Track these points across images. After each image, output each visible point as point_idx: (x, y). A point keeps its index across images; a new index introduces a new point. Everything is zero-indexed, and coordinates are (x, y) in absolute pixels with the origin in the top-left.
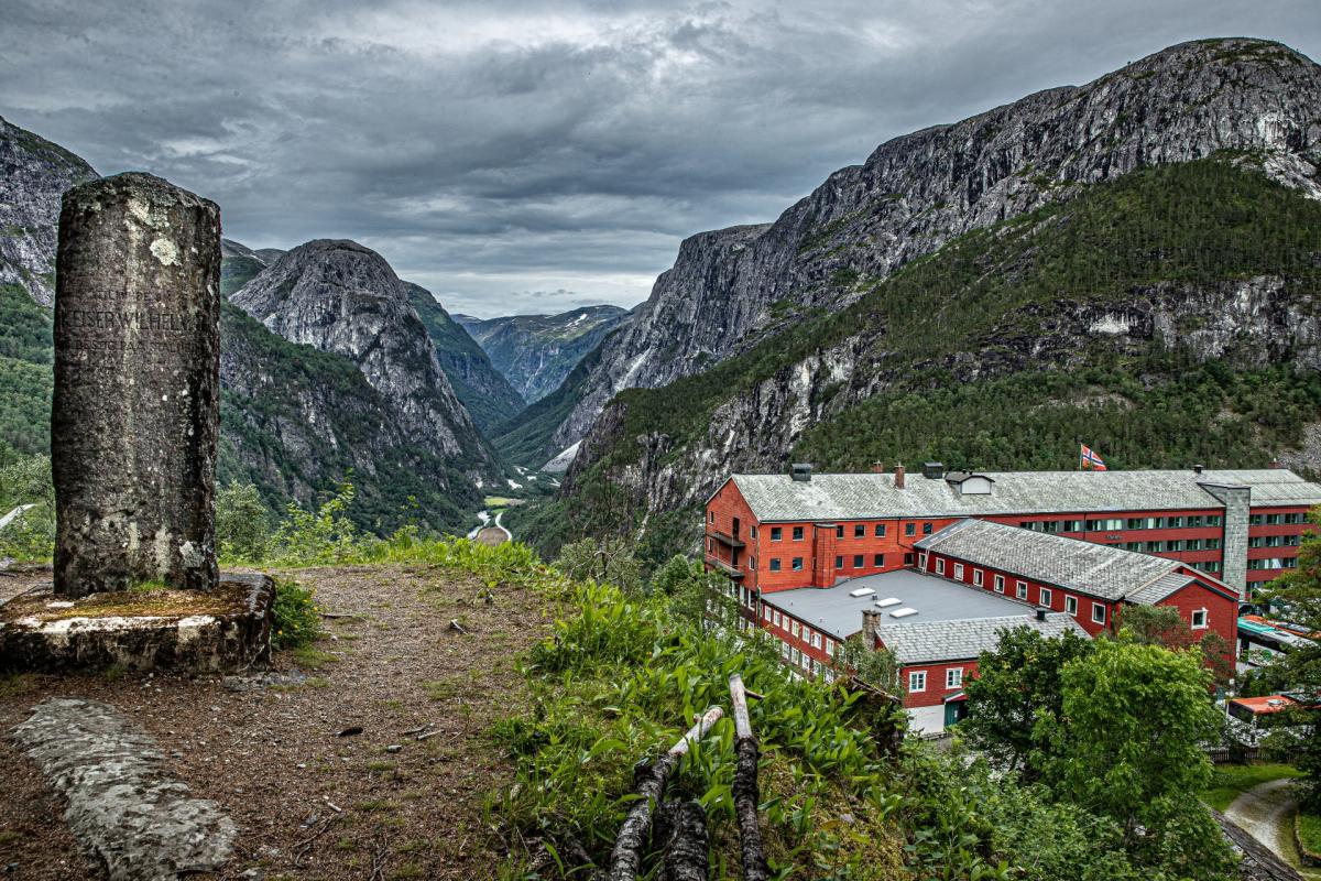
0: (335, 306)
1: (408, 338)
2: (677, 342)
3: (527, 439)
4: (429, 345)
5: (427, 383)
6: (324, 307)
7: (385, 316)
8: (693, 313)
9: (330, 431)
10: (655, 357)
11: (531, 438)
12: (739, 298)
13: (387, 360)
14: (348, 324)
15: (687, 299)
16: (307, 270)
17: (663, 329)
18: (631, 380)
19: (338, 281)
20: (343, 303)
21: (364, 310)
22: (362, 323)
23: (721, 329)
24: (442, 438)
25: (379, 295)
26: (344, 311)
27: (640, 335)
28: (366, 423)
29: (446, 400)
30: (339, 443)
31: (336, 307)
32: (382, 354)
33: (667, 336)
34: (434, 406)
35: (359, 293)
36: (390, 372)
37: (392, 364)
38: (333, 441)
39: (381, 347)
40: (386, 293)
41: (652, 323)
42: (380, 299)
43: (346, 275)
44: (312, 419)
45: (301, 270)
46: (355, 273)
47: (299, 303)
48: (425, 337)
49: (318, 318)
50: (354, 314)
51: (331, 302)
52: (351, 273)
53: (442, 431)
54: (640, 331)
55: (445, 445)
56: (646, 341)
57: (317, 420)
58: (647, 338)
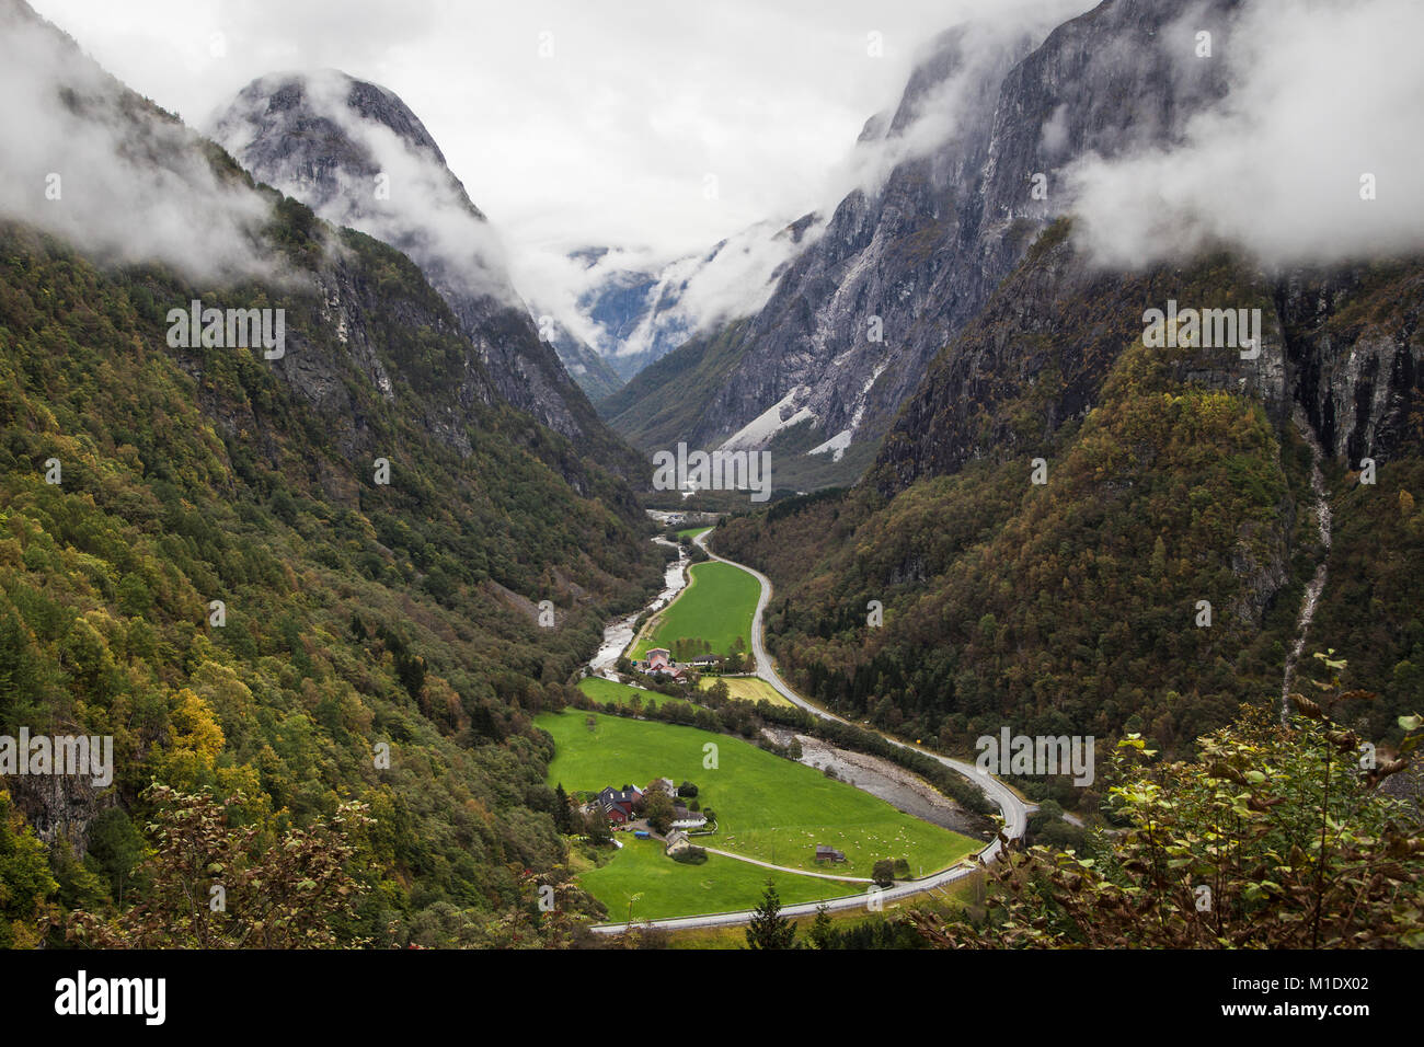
2: (935, 222)
3: (654, 424)
9: (377, 363)
11: (661, 421)
17: (904, 201)
18: (848, 301)
24: (542, 407)
28: (442, 352)
30: (395, 388)
33: (913, 214)
34: (523, 348)
38: (386, 385)
44: (342, 333)
53: (543, 396)
54: (850, 214)
55: (550, 421)
56: (863, 231)
57: (351, 336)
58: (864, 226)
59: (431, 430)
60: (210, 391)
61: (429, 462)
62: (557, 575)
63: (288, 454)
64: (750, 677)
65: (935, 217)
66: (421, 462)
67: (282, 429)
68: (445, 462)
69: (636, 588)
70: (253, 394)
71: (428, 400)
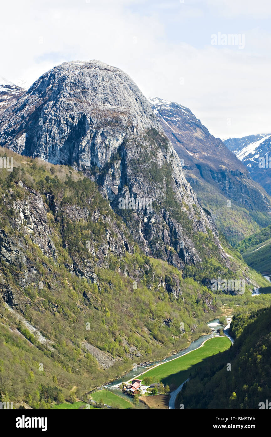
1: (149, 149)
4: (172, 155)
6: (69, 123)
7: (126, 129)
19: (83, 99)
20: (87, 118)
21: (105, 124)
25: (121, 109)
29: (189, 210)
31: (81, 123)
35: (101, 108)
40: (129, 107)
42: (122, 113)
43: (90, 92)
46: (99, 89)
48: (167, 148)
51: (76, 118)
52: (95, 90)
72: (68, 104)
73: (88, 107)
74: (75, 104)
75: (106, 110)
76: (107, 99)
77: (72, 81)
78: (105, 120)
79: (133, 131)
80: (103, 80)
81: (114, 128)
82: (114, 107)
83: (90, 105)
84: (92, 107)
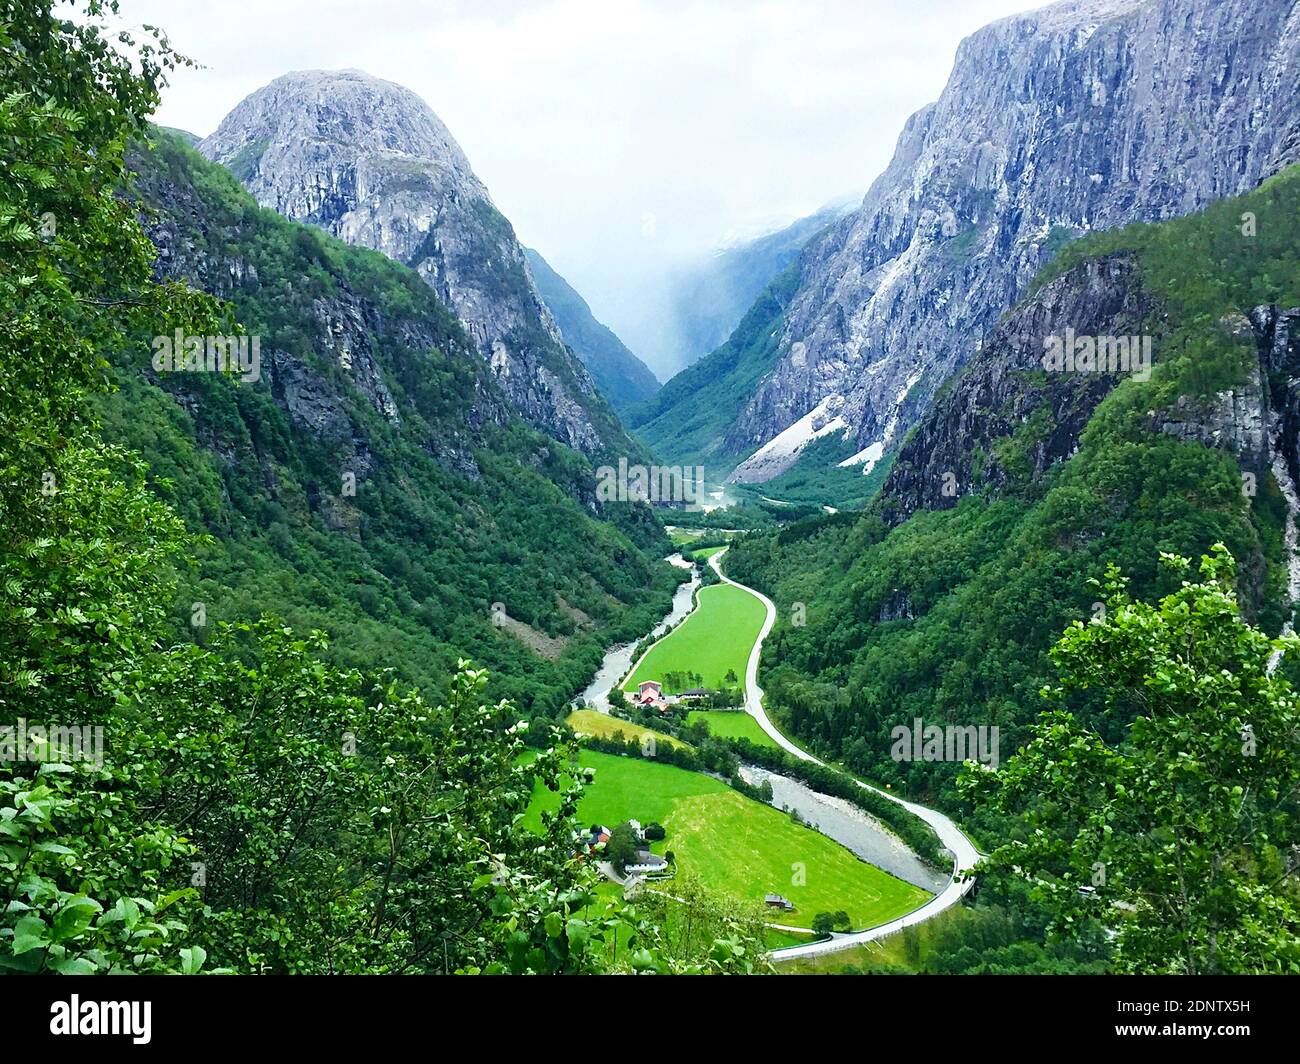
0: (343, 183)
2: (974, 227)
5: (526, 318)
6: (323, 185)
7: (440, 196)
8: (1002, 169)
9: (383, 388)
10: (931, 259)
12: (1138, 108)
13: (451, 277)
14: (373, 213)
15: (988, 143)
16: (285, 120)
18: (883, 308)
19: (346, 138)
20: (358, 175)
21: (396, 185)
22: (398, 212)
23: (1097, 178)
24: (564, 421)
25: (423, 159)
26: (362, 192)
27: (889, 222)
28: (449, 375)
30: (403, 414)
31: (348, 184)
32: (441, 268)
34: (545, 360)
35: (386, 156)
36: (459, 299)
37: (459, 285)
38: (391, 409)
39: (439, 254)
40: (438, 157)
41: (912, 200)
42: (428, 166)
43: (358, 124)
44: (345, 360)
45: (273, 126)
46: (377, 120)
47: (277, 182)
49: (315, 206)
50: (382, 194)
51: (335, 176)
52: (368, 121)
53: (565, 408)
54: (888, 218)
55: (571, 434)
56: (901, 235)
57: (355, 363)
58: (902, 229)
59: (437, 455)
60: (209, 423)
61: (434, 489)
62: (562, 603)
63: (287, 484)
64: (737, 712)
65: (974, 222)
66: (425, 488)
67: (282, 460)
68: (450, 488)
69: (642, 612)
70: (253, 424)
71: (435, 423)
72: (318, 147)
73: (359, 153)
74: (332, 147)
75: (396, 159)
76: (394, 139)
77: (321, 102)
78: (398, 177)
79: (453, 201)
80: (382, 102)
81: (415, 194)
82: (409, 155)
83: (362, 150)
84: (366, 153)
